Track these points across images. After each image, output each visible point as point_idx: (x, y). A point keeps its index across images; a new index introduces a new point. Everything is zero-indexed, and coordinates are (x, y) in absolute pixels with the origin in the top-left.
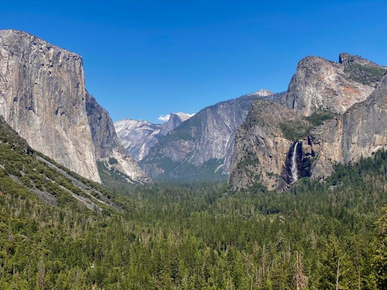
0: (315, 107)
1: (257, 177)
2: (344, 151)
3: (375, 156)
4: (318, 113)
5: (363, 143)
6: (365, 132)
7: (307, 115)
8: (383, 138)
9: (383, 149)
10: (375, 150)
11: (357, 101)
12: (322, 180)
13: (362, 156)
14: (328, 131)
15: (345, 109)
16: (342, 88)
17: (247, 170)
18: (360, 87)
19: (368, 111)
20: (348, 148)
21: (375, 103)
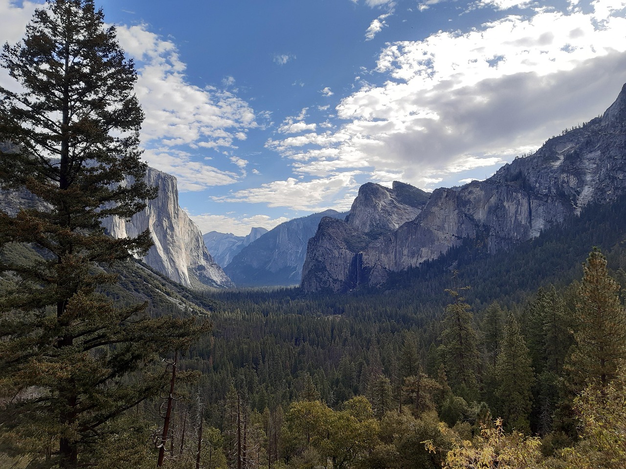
0: (373, 225)
1: (325, 282)
2: (396, 262)
3: (422, 266)
4: (376, 230)
5: (413, 254)
6: (414, 246)
7: (366, 231)
8: (428, 252)
9: (428, 260)
10: (422, 261)
11: (407, 221)
12: (379, 286)
13: (411, 266)
14: (384, 244)
15: (397, 226)
16: (395, 210)
17: (316, 277)
18: (410, 209)
19: (416, 229)
20: (400, 259)
21: (421, 222)
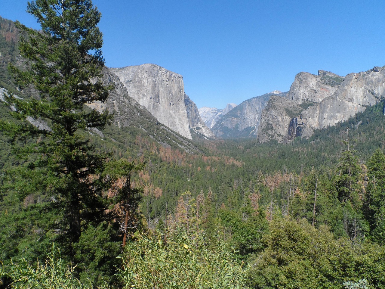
0: (304, 99)
1: (272, 137)
2: (319, 123)
3: (337, 125)
4: (306, 103)
5: (330, 118)
6: (332, 112)
7: (300, 103)
8: (341, 116)
9: (341, 121)
10: (337, 122)
11: (327, 96)
12: (307, 138)
13: (330, 125)
14: (311, 112)
15: (321, 100)
16: (320, 89)
17: (267, 133)
18: (329, 88)
19: (333, 101)
20: (322, 121)
21: (337, 96)
